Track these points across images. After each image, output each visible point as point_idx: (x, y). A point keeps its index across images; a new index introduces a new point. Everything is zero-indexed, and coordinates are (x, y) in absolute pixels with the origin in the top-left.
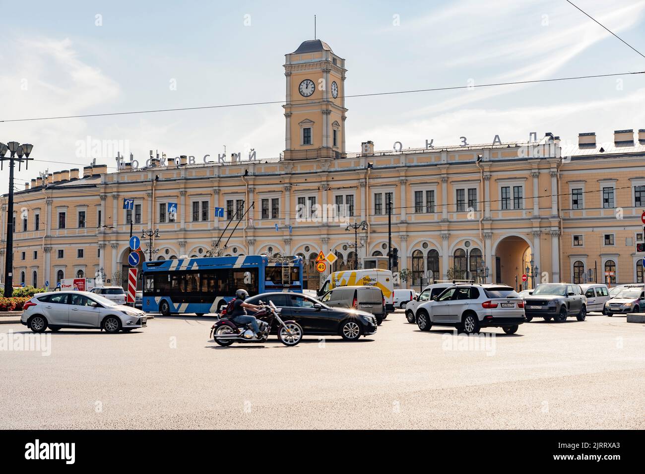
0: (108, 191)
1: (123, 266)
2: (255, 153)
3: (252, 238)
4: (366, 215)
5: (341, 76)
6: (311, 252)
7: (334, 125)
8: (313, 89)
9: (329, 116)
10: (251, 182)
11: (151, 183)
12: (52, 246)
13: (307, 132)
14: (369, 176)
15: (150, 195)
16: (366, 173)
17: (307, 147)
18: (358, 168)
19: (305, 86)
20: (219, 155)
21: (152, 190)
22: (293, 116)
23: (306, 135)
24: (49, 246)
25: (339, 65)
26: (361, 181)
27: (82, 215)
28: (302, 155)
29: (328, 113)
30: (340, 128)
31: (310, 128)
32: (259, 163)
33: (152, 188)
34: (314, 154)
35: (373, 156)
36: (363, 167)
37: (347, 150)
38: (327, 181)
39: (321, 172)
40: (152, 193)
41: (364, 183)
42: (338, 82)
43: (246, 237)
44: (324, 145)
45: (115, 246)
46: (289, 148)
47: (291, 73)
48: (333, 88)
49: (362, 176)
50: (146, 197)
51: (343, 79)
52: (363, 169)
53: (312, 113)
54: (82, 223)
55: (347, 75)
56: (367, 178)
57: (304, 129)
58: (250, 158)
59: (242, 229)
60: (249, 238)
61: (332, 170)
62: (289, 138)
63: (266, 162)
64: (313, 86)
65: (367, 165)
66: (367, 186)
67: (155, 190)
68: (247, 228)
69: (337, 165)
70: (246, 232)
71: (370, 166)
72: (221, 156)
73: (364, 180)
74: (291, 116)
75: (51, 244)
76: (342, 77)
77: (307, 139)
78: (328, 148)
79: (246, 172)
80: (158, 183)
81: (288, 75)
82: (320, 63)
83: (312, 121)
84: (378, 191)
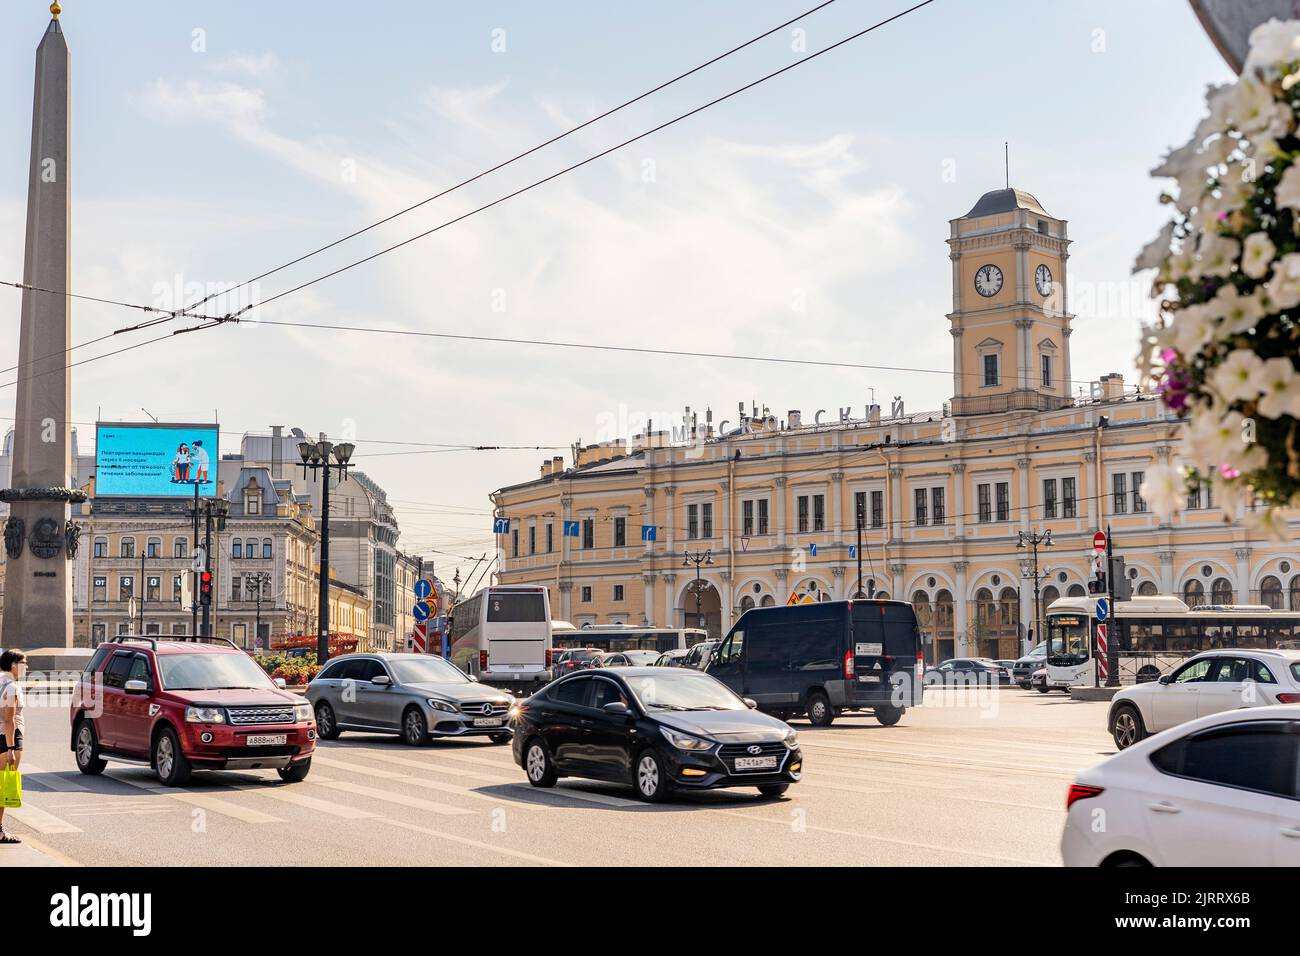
0: (658, 480)
1: (686, 615)
2: (902, 403)
3: (898, 562)
4: (1098, 516)
5: (1059, 253)
6: (1003, 585)
7: (1042, 347)
8: (1000, 282)
9: (1029, 332)
10: (895, 459)
11: (727, 464)
12: (573, 580)
13: (991, 363)
14: (1101, 441)
15: (726, 487)
16: (1096, 435)
17: (992, 390)
18: (1082, 426)
19: (984, 277)
20: (841, 410)
21: (729, 476)
22: (965, 334)
23: (989, 369)
24: (568, 580)
25: (1052, 233)
26: (1086, 451)
27: (620, 523)
28: (984, 406)
29: (1026, 325)
30: (1059, 352)
31: (996, 356)
32: (911, 423)
33: (729, 473)
34: (1002, 404)
35: (1122, 401)
36: (1091, 425)
37: (1075, 392)
38: (1027, 453)
39: (1015, 436)
40: (729, 483)
41: (1093, 455)
42: (1053, 265)
43: (888, 559)
44: (1021, 385)
45: (672, 580)
46: (959, 393)
47: (960, 255)
48: (1040, 277)
49: (1089, 442)
50: (720, 489)
51: (1064, 257)
52: (1088, 429)
53: (1000, 325)
54: (620, 539)
55: (1070, 249)
56: (1098, 445)
57: (986, 357)
58: (894, 413)
59: (881, 545)
60: (893, 562)
61: (1037, 431)
62: (960, 375)
63: (930, 420)
64: (999, 276)
65: (1098, 420)
66: (1099, 461)
67: (734, 476)
68: (889, 544)
69: (1045, 422)
70: (887, 550)
71: (1103, 422)
72: (845, 412)
73: (1091, 450)
74: (961, 334)
75: (571, 577)
76: (1061, 255)
77: (991, 377)
78: (1027, 391)
79: (888, 438)
80: (740, 463)
81: (955, 257)
82: (1010, 233)
83: (998, 342)
84: (1117, 469)
